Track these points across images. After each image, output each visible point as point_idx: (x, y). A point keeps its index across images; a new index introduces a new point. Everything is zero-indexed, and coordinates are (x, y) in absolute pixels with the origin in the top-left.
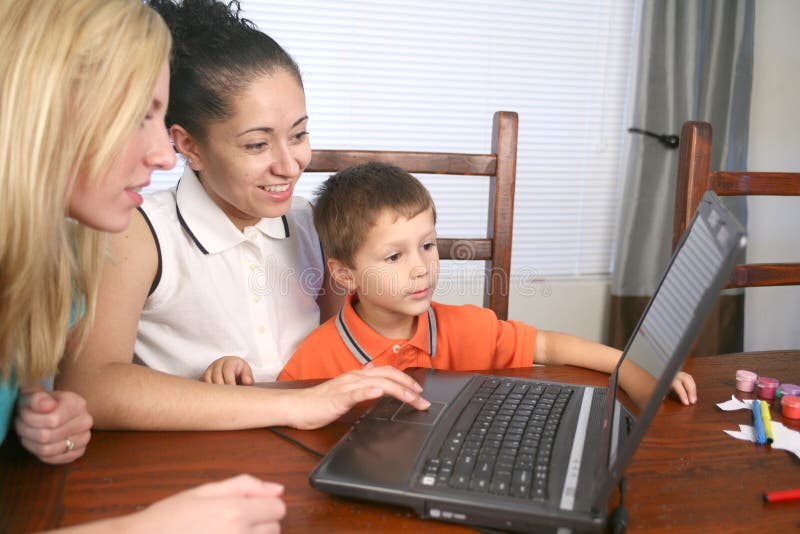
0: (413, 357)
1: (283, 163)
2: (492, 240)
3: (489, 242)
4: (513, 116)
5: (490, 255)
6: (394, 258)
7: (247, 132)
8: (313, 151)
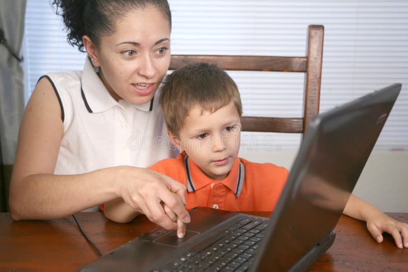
0: (223, 194)
1: (145, 67)
2: (304, 119)
3: (302, 120)
4: (321, 27)
5: (302, 129)
6: (203, 136)
7: (121, 44)
8: (172, 55)
